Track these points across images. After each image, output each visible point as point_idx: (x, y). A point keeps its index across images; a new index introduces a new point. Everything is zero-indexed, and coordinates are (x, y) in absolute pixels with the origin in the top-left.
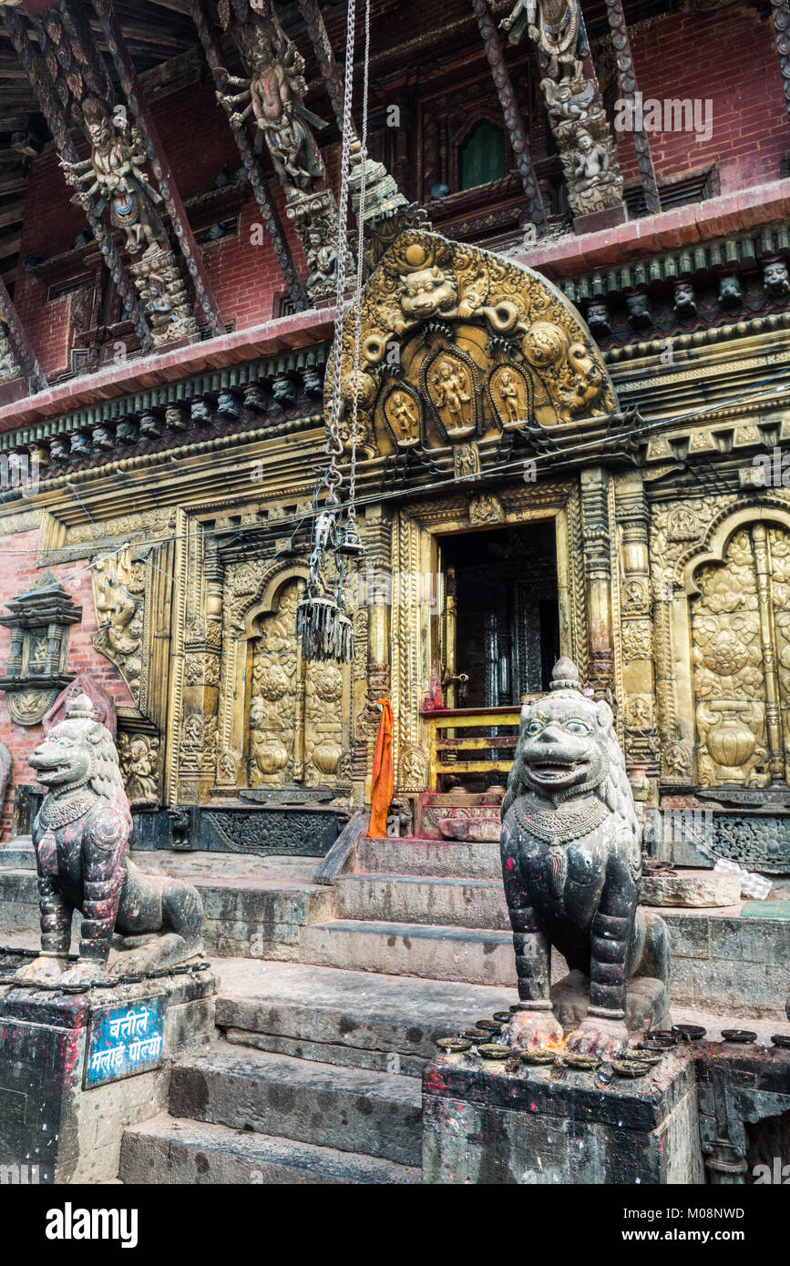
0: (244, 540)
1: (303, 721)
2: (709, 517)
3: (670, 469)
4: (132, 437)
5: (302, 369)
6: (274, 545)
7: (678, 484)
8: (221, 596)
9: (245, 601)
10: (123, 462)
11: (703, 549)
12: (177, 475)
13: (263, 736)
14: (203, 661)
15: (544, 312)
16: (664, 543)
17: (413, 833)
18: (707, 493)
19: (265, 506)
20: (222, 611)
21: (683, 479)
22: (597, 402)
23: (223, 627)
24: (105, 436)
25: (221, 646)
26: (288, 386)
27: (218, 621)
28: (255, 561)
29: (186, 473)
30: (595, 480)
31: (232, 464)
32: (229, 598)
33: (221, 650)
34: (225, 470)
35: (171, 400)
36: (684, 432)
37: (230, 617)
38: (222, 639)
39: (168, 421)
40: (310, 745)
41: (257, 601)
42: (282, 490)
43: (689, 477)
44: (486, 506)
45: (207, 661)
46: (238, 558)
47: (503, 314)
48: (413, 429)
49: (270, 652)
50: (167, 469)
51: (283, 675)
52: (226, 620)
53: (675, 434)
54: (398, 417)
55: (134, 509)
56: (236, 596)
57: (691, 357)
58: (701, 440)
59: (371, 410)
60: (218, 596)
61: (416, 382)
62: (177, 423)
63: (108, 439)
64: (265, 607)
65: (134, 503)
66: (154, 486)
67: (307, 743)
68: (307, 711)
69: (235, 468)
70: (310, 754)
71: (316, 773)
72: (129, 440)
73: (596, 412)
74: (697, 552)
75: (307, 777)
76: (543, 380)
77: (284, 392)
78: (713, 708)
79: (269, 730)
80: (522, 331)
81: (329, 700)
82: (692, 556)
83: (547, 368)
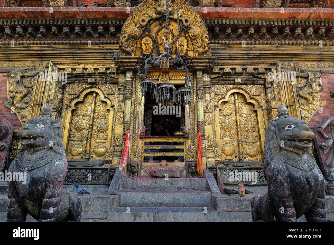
0: (76, 77)
1: (91, 138)
2: (225, 90)
3: (217, 75)
4: (34, 33)
5: (110, 25)
6: (88, 80)
7: (219, 80)
8: (63, 94)
9: (73, 97)
10: (28, 42)
11: (224, 98)
12: (52, 50)
13: (73, 143)
14: (55, 115)
15: (197, 24)
16: (214, 95)
17: (138, 176)
18: (225, 84)
19: (86, 66)
20: (62, 99)
21: (220, 79)
22: (206, 52)
23: (62, 104)
24: (22, 31)
25: (61, 111)
26: (103, 29)
27: (61, 102)
28: (78, 84)
29: (57, 50)
30: (201, 74)
31: (77, 50)
32: (66, 95)
33: (61, 112)
34: (74, 52)
35: (55, 23)
36: (223, 67)
37: (66, 102)
38: (61, 108)
39: (53, 30)
40: (93, 147)
41: (78, 97)
42: (95, 62)
43: (222, 78)
44: (165, 78)
45: (56, 115)
46: (72, 82)
47: (186, 21)
48: (149, 49)
49: (79, 115)
50: (49, 47)
51: (84, 123)
52: (64, 103)
53: (221, 67)
54: (145, 45)
55: (30, 59)
56: (69, 95)
57: (229, 47)
58: (227, 69)
59: (137, 41)
60: (62, 94)
61: (154, 35)
62: (56, 32)
63: (23, 32)
64: (80, 99)
65: (30, 57)
66: (41, 52)
67: (91, 146)
68: (93, 135)
69: (78, 52)
70: (92, 150)
71: (94, 156)
72: (33, 34)
73: (205, 55)
74: (222, 98)
75: (90, 157)
76: (193, 43)
77: (102, 31)
78: (224, 140)
79: (76, 141)
80: (190, 27)
81: (101, 132)
82: (221, 99)
83: (195, 40)
